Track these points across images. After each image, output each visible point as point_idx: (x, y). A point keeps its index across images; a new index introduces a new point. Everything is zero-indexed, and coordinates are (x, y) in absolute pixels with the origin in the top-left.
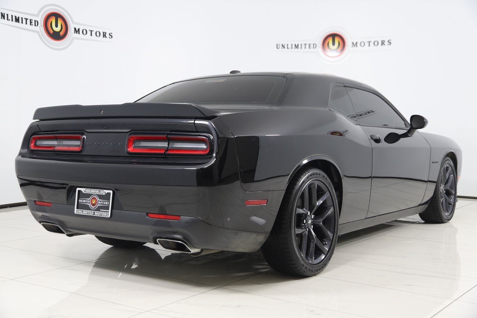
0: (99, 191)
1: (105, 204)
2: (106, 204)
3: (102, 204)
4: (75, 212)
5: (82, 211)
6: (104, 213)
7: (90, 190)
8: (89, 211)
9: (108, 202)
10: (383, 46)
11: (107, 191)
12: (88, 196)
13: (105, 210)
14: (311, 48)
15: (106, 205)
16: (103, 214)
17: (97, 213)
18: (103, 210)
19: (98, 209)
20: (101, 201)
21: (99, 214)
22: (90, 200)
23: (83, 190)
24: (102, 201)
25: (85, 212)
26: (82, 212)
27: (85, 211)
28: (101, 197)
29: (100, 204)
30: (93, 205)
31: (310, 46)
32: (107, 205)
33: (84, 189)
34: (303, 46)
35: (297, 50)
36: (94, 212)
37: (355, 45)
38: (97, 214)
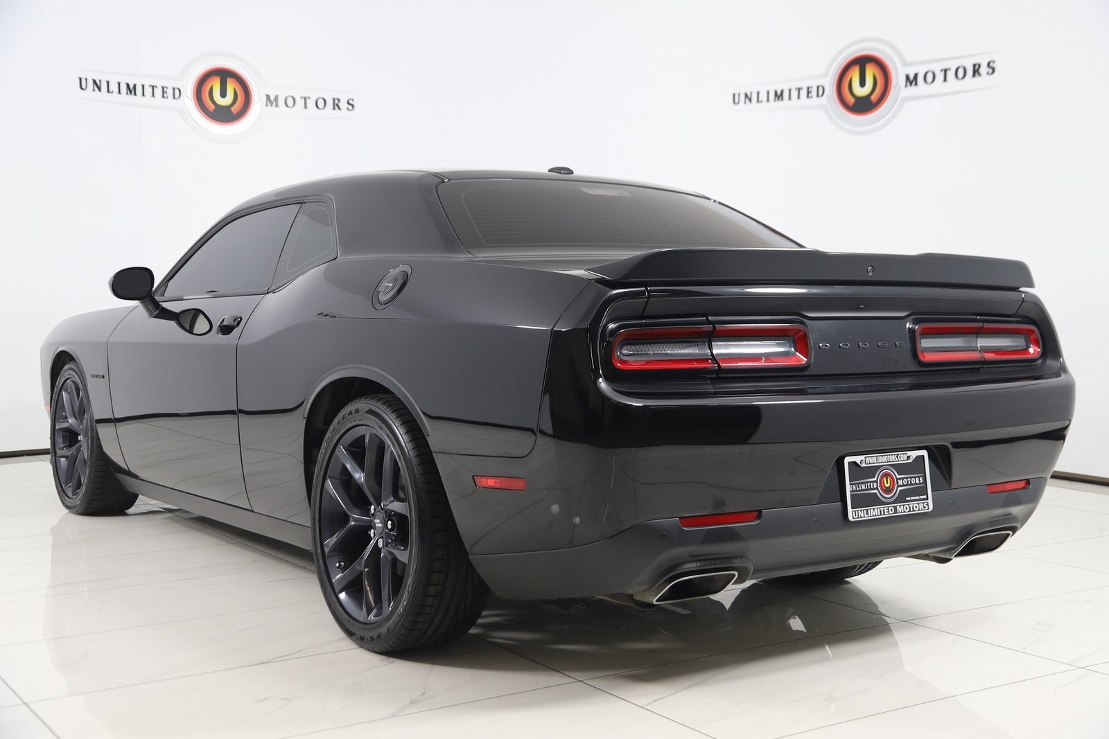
0: (897, 457)
1: (916, 484)
2: (918, 481)
3: (907, 485)
4: (851, 518)
5: (867, 510)
6: (918, 504)
7: (875, 458)
8: (882, 507)
9: (919, 477)
10: (977, 78)
11: (914, 454)
12: (872, 471)
13: (918, 498)
14: (811, 97)
15: (918, 484)
16: (916, 507)
17: (902, 507)
18: (912, 498)
19: (901, 498)
20: (903, 479)
21: (907, 508)
22: (876, 482)
23: (857, 459)
24: (907, 478)
25: (874, 512)
26: (867, 514)
27: (874, 509)
28: (901, 468)
29: (903, 485)
30: (888, 490)
31: (811, 92)
32: (920, 483)
33: (862, 457)
34: (794, 94)
35: (779, 103)
36: (895, 507)
37: (911, 81)
38: (902, 509)
